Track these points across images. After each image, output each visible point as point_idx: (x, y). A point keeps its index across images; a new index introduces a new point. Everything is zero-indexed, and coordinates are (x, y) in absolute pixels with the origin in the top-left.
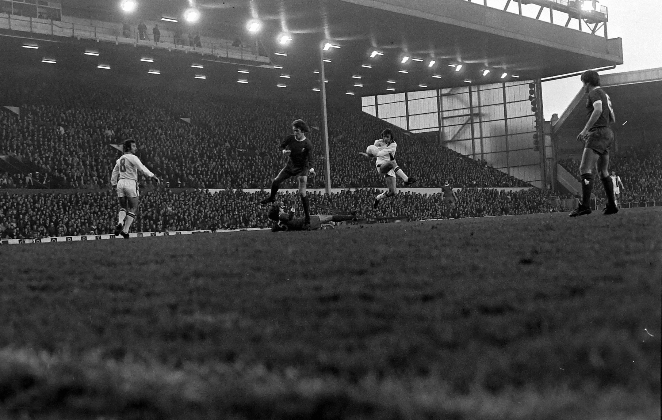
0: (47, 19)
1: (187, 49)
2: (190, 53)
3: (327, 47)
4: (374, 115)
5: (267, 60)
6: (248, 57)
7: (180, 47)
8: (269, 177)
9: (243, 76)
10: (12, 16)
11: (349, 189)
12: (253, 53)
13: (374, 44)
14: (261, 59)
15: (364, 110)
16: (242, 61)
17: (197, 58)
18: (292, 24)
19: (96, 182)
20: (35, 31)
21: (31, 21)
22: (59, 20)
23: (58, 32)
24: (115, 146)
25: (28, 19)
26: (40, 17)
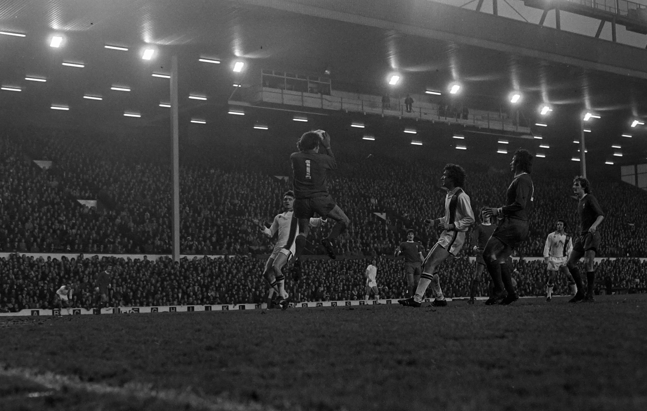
0: (317, 93)
1: (450, 120)
2: (452, 125)
3: (588, 117)
4: (634, 184)
5: (528, 130)
6: (509, 128)
7: (442, 119)
8: (529, 246)
9: (503, 147)
10: (285, 91)
11: (609, 258)
12: (515, 124)
13: (635, 114)
14: (521, 130)
15: (624, 179)
16: (503, 132)
17: (459, 129)
18: (553, 95)
19: (360, 249)
20: (306, 104)
21: (302, 96)
22: (328, 94)
23: (327, 106)
24: (378, 214)
25: (300, 93)
26: (312, 92)
